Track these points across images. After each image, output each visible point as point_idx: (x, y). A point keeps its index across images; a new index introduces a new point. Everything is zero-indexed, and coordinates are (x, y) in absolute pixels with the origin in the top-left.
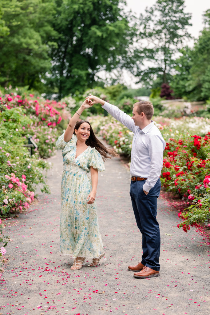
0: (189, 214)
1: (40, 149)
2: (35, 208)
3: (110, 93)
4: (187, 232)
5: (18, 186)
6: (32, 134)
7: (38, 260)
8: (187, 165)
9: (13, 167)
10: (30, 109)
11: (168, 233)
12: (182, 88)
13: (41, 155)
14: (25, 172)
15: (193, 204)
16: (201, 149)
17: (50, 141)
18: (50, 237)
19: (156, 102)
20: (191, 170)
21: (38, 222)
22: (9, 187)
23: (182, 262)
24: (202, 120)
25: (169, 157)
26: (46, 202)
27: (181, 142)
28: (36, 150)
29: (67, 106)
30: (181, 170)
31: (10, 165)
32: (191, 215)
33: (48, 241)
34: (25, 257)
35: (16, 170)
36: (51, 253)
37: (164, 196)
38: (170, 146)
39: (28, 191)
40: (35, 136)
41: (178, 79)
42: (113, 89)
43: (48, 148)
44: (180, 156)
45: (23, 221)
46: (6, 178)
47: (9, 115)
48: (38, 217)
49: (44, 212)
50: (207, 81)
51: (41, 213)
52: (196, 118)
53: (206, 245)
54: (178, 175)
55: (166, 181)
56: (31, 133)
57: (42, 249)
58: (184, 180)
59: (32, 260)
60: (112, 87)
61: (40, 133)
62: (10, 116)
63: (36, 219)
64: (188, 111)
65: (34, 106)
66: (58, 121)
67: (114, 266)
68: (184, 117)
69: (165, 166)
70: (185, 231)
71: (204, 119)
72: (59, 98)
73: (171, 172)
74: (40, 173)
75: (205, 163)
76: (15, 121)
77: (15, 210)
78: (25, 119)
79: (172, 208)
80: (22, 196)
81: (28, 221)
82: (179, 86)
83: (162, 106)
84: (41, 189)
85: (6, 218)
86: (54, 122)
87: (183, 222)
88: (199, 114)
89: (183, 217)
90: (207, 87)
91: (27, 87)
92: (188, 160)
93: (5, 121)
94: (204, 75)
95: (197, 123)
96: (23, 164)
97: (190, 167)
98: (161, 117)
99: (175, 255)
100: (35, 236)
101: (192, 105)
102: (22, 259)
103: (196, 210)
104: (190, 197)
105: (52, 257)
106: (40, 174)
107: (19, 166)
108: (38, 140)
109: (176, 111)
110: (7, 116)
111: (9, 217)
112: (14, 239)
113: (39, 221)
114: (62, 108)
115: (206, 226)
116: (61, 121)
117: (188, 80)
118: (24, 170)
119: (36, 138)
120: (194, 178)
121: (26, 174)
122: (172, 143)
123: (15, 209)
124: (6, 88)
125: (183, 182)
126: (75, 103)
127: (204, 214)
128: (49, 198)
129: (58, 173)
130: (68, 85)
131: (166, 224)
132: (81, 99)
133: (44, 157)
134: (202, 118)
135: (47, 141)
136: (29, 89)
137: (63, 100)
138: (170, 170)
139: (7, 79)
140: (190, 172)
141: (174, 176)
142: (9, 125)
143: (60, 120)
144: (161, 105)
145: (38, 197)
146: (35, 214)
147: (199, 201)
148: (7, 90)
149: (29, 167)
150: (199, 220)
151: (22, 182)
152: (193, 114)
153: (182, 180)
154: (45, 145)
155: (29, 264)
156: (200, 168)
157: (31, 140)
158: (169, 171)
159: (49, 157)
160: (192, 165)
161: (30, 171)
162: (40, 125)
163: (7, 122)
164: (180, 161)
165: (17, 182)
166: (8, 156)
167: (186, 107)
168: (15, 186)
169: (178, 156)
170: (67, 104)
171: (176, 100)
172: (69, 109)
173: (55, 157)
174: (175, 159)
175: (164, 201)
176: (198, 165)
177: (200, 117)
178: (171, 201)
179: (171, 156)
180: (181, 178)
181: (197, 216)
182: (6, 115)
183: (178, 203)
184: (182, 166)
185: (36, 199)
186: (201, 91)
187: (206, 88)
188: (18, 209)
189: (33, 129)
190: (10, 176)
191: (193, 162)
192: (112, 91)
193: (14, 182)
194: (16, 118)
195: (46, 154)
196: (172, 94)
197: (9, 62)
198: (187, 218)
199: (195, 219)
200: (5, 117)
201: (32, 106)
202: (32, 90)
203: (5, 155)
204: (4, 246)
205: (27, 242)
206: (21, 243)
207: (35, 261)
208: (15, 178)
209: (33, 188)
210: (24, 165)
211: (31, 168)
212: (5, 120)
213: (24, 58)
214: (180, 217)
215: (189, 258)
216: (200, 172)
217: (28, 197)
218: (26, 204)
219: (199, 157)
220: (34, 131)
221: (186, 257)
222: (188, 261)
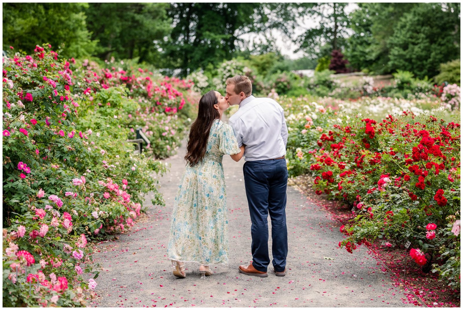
0: (355, 227)
1: (154, 146)
2: (142, 226)
3: (257, 65)
4: (352, 253)
5: (117, 195)
6: (143, 125)
7: (143, 296)
8: (356, 161)
9: (110, 169)
10: (139, 89)
11: (328, 256)
12: (361, 56)
13: (156, 154)
14: (129, 176)
15: (361, 214)
16: (375, 137)
17: (168, 134)
18: (162, 265)
19: (323, 76)
20: (362, 168)
21: (146, 245)
22: (104, 197)
23: (345, 294)
24: (389, 101)
25: (333, 150)
26: (159, 218)
27: (348, 129)
28: (148, 146)
29: (196, 86)
30: (347, 168)
31: (106, 167)
32: (358, 229)
33: (157, 270)
34: (124, 292)
35: (116, 174)
36: (161, 286)
37: (327, 207)
38: (334, 136)
39: (131, 202)
40: (147, 127)
41: (354, 42)
42: (262, 59)
43: (166, 144)
44: (346, 148)
45: (125, 244)
46: (100, 185)
47: (106, 97)
48: (147, 238)
49: (155, 231)
50: (396, 45)
51: (150, 233)
52: (380, 99)
53: (381, 272)
54: (343, 176)
55: (328, 185)
56: (140, 123)
57: (148, 281)
58: (352, 182)
59: (134, 296)
60: (261, 57)
61: (153, 123)
62: (107, 99)
63: (144, 241)
64: (370, 89)
65: (145, 85)
66: (180, 106)
67: (249, 302)
68: (363, 98)
69: (326, 163)
70: (349, 251)
71: (391, 100)
72: (184, 74)
73: (333, 171)
74: (150, 177)
75: (380, 158)
76: (114, 105)
77: (115, 230)
78: (130, 102)
79: (337, 223)
80: (122, 209)
81: (132, 244)
82: (355, 53)
83: (332, 82)
84: (152, 200)
85: (102, 240)
86: (175, 108)
87: (346, 239)
88: (384, 93)
89: (346, 232)
90: (396, 53)
91: (137, 59)
92: (357, 154)
93: (100, 106)
94: (392, 36)
95: (381, 105)
96: (124, 165)
97: (360, 164)
98: (330, 98)
99: (335, 286)
100: (140, 264)
101: (376, 81)
102: (120, 294)
103: (364, 221)
104: (359, 205)
105: (161, 291)
106: (150, 179)
107: (120, 168)
108: (151, 133)
109: (352, 89)
110: (103, 98)
111: (105, 240)
112: (110, 269)
113: (148, 244)
114: (188, 89)
115: (383, 246)
116: (184, 105)
117: (369, 44)
118: (127, 174)
119: (148, 130)
120: (366, 179)
121: (129, 178)
122: (338, 131)
123: (114, 228)
124: (106, 61)
125: (350, 184)
126: (207, 81)
127: (376, 228)
128: (163, 212)
129: (178, 178)
130: (197, 55)
131: (326, 245)
132: (215, 75)
133: (161, 157)
134: (389, 98)
135: (164, 134)
136: (140, 62)
137: (190, 78)
138: (333, 169)
139: (109, 49)
140: (359, 170)
141: (338, 176)
142: (106, 111)
143: (182, 104)
144: (332, 80)
145: (148, 212)
146: (142, 235)
147: (370, 210)
148: (108, 63)
149: (133, 168)
150: (369, 236)
151: (124, 190)
152: (377, 92)
153: (349, 182)
154: (161, 139)
155: (129, 302)
156: (375, 164)
157: (141, 133)
158: (330, 170)
159: (167, 157)
160: (362, 161)
161: (136, 174)
162: (154, 112)
163: (103, 106)
164: (346, 156)
165: (116, 190)
166: (103, 154)
167: (367, 83)
168: (113, 194)
169: (344, 149)
170: (196, 82)
171: (352, 74)
172: (199, 90)
173: (175, 156)
174: (340, 153)
175: (327, 213)
176: (371, 160)
177: (387, 97)
178: (336, 214)
179: (335, 150)
180: (347, 179)
181: (366, 230)
182: (101, 96)
183: (347, 215)
184: (349, 162)
185: (145, 214)
186: (389, 60)
187: (394, 55)
188: (117, 228)
189: (144, 117)
190: (106, 182)
191: (364, 156)
192: (260, 62)
193: (112, 189)
194: (117, 101)
195: (163, 153)
196: (347, 65)
197: (111, 24)
198: (352, 234)
199: (363, 234)
200: (100, 100)
201: (141, 85)
202: (144, 63)
203: (99, 153)
204: (95, 278)
205: (129, 272)
206: (119, 273)
207: (138, 297)
208: (112, 184)
209: (140, 199)
210: (126, 167)
211: (136, 170)
212: (101, 104)
213: (133, 18)
214: (342, 231)
215: (355, 289)
216: (374, 170)
217: (132, 211)
218: (130, 220)
219: (373, 149)
220: (145, 120)
221: (351, 288)
222: (353, 293)
